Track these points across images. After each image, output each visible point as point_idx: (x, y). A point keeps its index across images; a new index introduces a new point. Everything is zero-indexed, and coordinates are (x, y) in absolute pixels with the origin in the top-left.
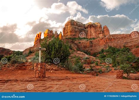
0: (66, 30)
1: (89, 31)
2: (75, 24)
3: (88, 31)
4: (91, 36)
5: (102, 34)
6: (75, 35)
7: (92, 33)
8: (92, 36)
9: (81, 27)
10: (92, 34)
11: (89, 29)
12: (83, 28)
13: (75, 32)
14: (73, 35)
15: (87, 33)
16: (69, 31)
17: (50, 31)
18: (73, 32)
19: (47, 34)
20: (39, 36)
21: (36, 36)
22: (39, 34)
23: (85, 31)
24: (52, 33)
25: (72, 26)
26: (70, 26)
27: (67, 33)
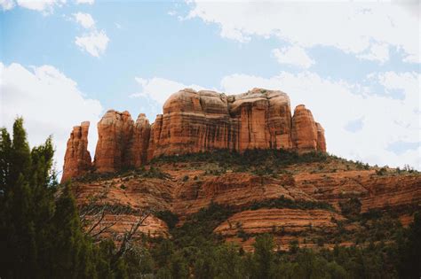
0: (164, 126)
1: (244, 126)
2: (197, 104)
3: (239, 126)
4: (250, 141)
5: (287, 136)
6: (192, 143)
7: (255, 130)
8: (252, 143)
9: (218, 112)
10: (252, 134)
11: (244, 116)
12: (222, 116)
13: (194, 132)
14: (185, 145)
15: (237, 130)
16: (172, 130)
17: (121, 115)
18: (184, 132)
19: (109, 129)
20: (80, 136)
21: (72, 134)
22: (81, 128)
23: (229, 127)
24: (126, 124)
25: (182, 115)
26: (175, 115)
27: (165, 137)
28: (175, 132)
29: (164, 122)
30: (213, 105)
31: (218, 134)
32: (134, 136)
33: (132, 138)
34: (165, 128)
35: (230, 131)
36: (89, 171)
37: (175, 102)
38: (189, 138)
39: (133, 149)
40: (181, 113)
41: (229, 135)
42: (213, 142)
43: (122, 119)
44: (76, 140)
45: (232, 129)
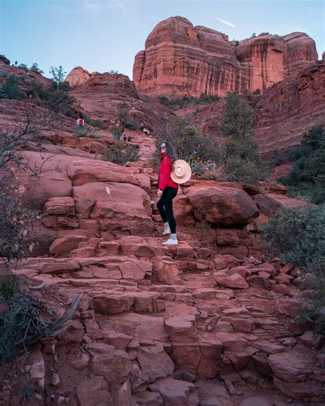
0: (147, 63)
1: (257, 72)
2: (193, 35)
3: (250, 72)
6: (188, 86)
9: (222, 51)
11: (255, 59)
12: (229, 56)
13: (191, 71)
14: (179, 88)
15: (247, 77)
16: (160, 66)
18: (178, 70)
23: (237, 71)
25: (175, 47)
26: (165, 46)
27: (148, 78)
28: (164, 69)
29: (148, 57)
30: (215, 42)
31: (223, 79)
34: (150, 65)
35: (238, 77)
37: (164, 29)
38: (185, 79)
40: (172, 44)
41: (237, 82)
42: (216, 89)
45: (241, 75)
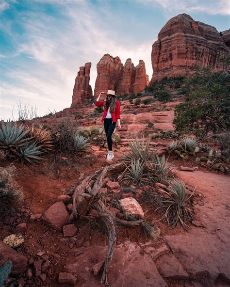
0: (163, 49)
2: (196, 27)
12: (221, 43)
13: (198, 55)
16: (175, 52)
17: (114, 59)
18: (188, 55)
19: (105, 68)
20: (84, 74)
21: (79, 73)
22: (85, 68)
24: (117, 65)
26: (178, 36)
27: (165, 60)
28: (179, 54)
29: (164, 45)
32: (124, 74)
33: (122, 76)
34: (166, 51)
36: (90, 100)
37: (176, 23)
38: (194, 61)
39: (123, 84)
40: (183, 34)
43: (115, 62)
44: (81, 76)
